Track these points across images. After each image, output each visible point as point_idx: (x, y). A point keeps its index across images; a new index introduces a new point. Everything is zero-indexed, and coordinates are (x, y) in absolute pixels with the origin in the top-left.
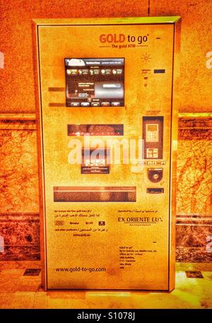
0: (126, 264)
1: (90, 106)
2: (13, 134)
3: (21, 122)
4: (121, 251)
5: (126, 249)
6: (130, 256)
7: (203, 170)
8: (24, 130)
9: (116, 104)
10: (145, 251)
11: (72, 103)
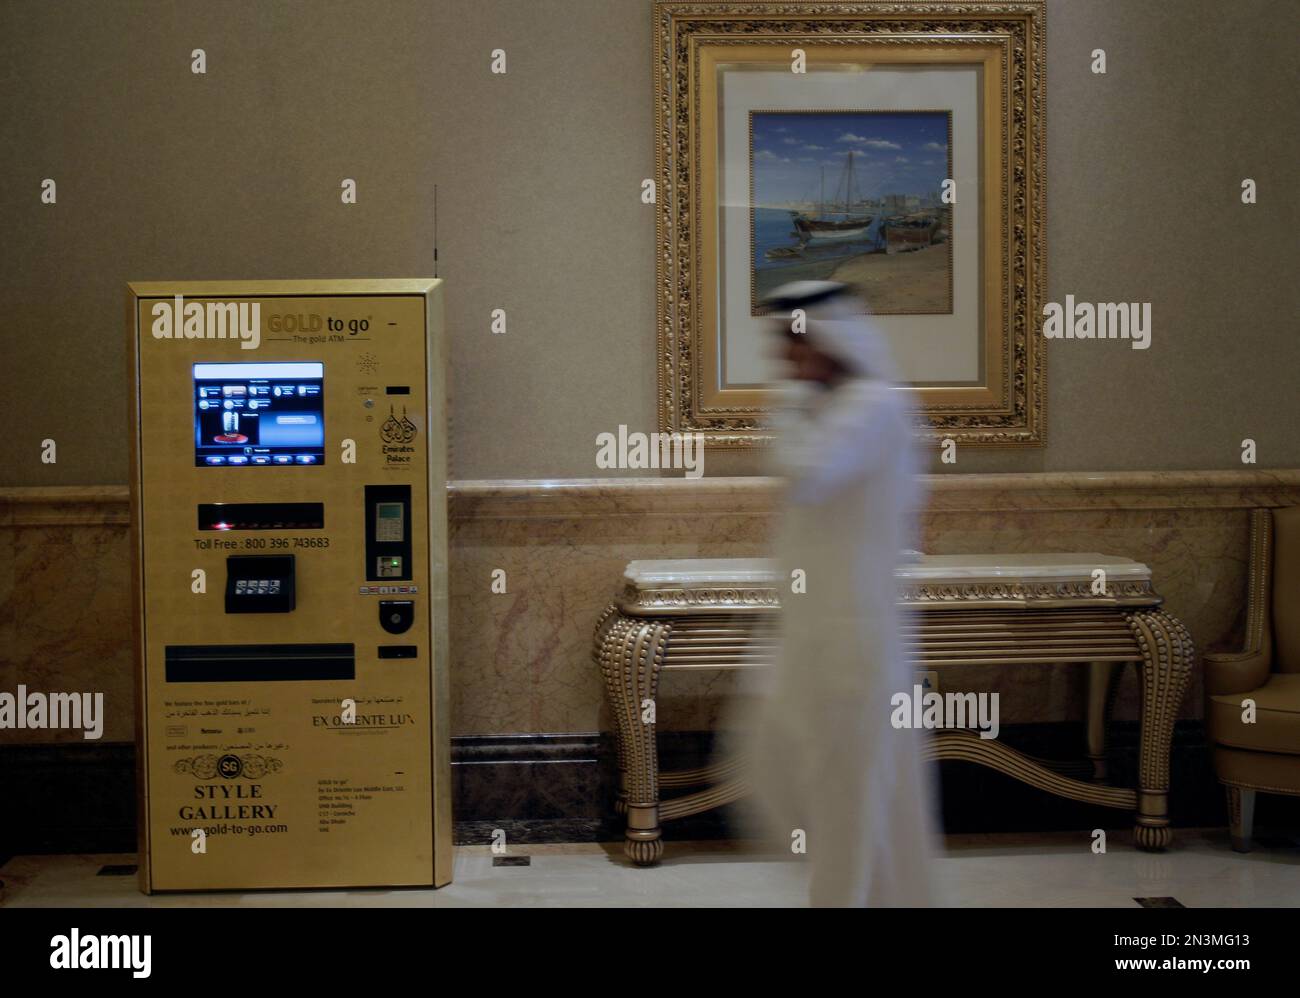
0: (334, 822)
1: (250, 463)
2: (76, 538)
3: (97, 505)
4: (321, 791)
5: (332, 786)
6: (345, 802)
7: (557, 620)
8: (106, 526)
9: (306, 459)
10: (376, 789)
11: (209, 458)
